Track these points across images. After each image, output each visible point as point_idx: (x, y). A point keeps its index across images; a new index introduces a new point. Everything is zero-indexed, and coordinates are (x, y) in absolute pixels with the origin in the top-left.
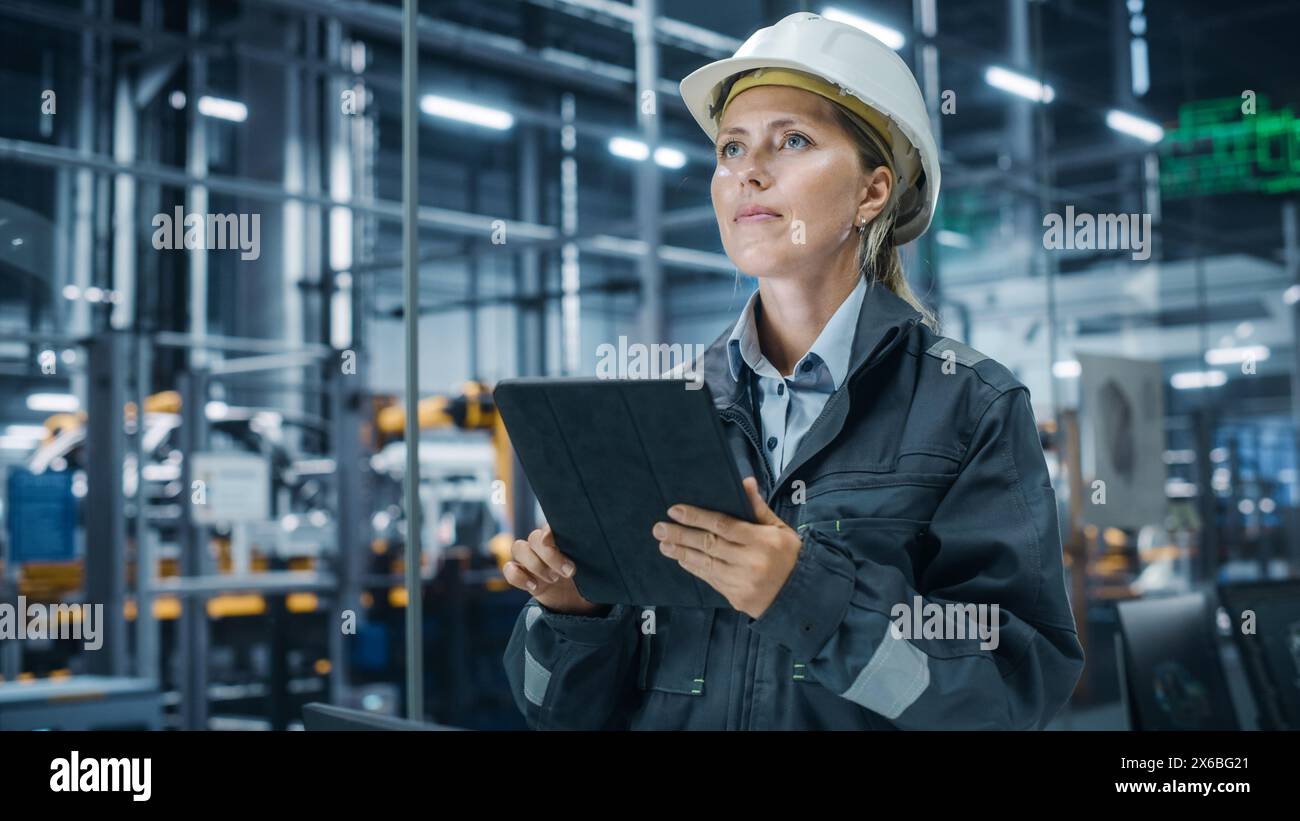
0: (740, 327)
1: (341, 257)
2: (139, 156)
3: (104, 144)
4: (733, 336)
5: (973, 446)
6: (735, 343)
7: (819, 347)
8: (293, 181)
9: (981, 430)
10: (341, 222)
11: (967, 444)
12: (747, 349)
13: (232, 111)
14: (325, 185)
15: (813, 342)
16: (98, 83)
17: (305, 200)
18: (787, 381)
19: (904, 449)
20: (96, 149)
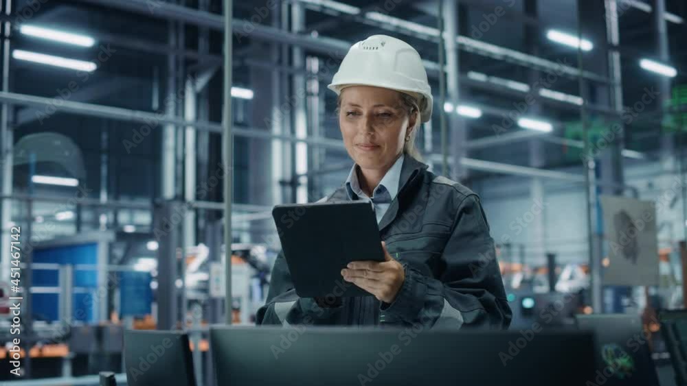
0: (350, 176)
1: (302, 167)
2: (198, 117)
3: (180, 111)
4: (347, 181)
5: (456, 219)
6: (348, 184)
7: (384, 182)
8: (277, 129)
9: (458, 212)
10: (302, 150)
11: (453, 219)
12: (354, 185)
13: (245, 94)
14: (293, 131)
15: (381, 180)
16: (177, 81)
17: (283, 139)
18: (372, 199)
19: (424, 222)
20: (177, 113)
